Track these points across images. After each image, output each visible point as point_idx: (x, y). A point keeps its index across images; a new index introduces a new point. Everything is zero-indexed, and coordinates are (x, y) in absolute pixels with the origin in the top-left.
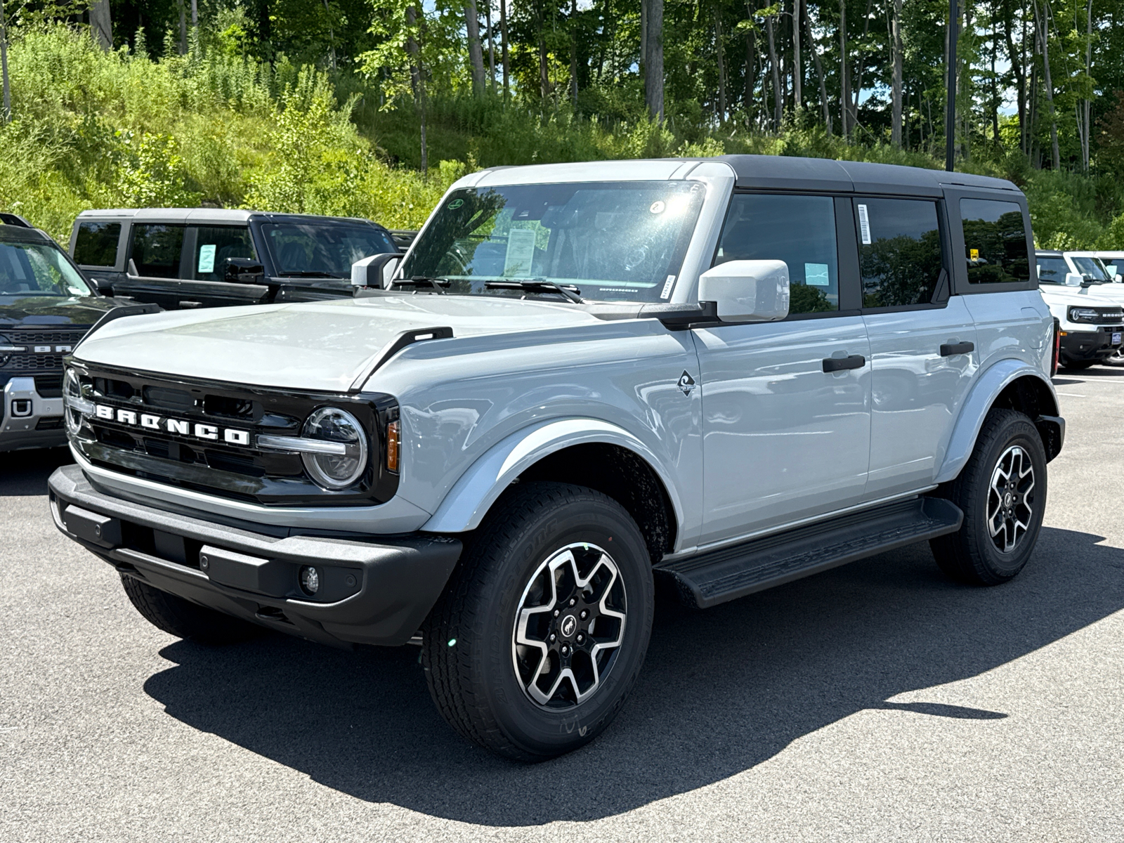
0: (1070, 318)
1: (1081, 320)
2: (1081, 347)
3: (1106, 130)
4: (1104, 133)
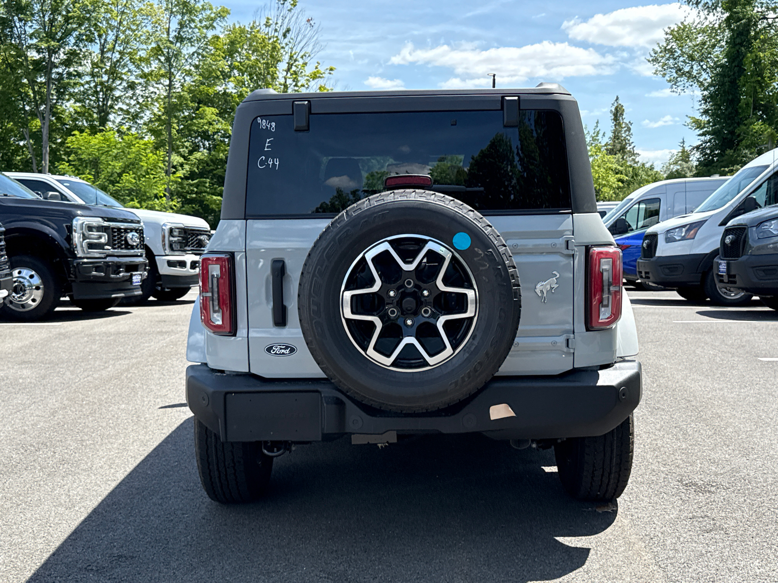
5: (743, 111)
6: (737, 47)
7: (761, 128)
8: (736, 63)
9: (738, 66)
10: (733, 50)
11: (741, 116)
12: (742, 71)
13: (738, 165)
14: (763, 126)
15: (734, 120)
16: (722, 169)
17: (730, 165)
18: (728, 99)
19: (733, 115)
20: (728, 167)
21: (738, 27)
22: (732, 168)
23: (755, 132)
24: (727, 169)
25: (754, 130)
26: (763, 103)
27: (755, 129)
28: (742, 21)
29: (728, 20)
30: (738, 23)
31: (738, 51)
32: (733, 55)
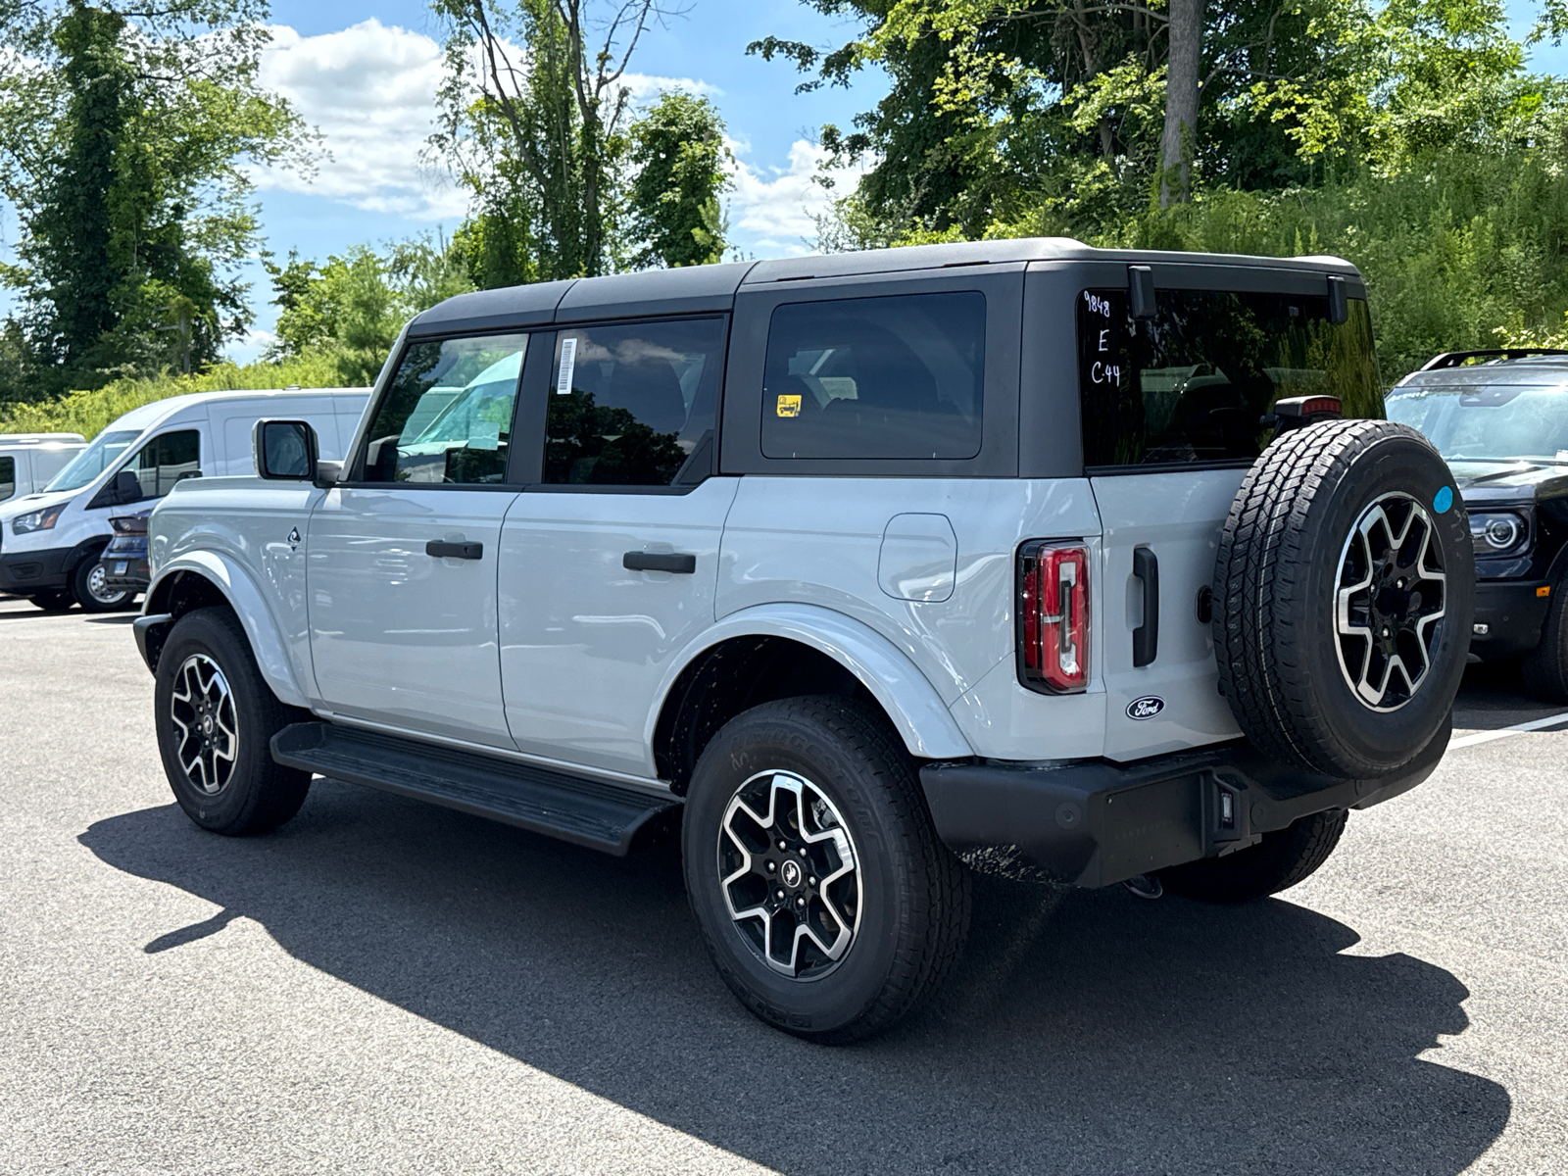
5: (116, 256)
6: (96, 127)
7: (160, 292)
8: (95, 158)
9: (100, 165)
10: (87, 131)
11: (112, 266)
12: (109, 178)
13: (128, 363)
14: (162, 288)
15: (98, 271)
16: (98, 370)
17: (112, 364)
18: (85, 230)
19: (97, 262)
20: (109, 368)
21: (95, 86)
22: (116, 369)
23: (149, 300)
24: (107, 371)
25: (147, 296)
26: (152, 242)
27: (147, 293)
28: (104, 77)
29: (71, 70)
30: (95, 80)
31: (98, 136)
32: (87, 140)
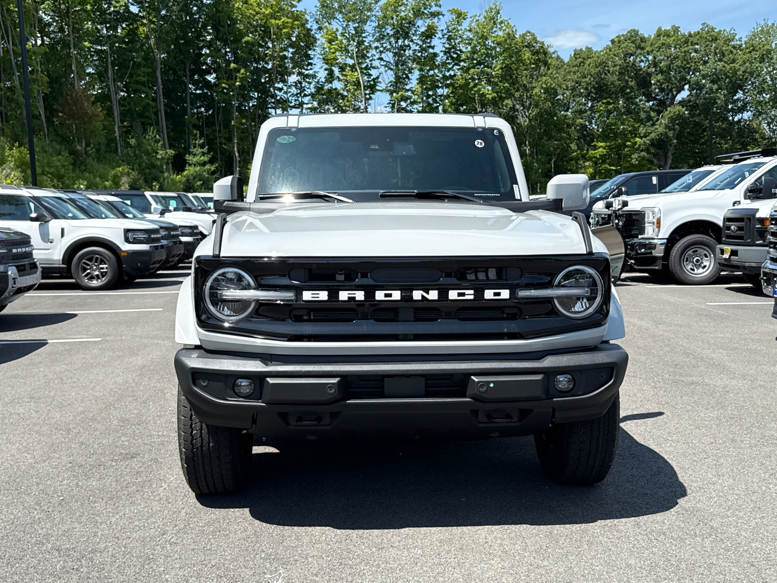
0: (127, 240)
1: (136, 241)
2: (139, 264)
3: (62, 113)
4: (61, 114)
